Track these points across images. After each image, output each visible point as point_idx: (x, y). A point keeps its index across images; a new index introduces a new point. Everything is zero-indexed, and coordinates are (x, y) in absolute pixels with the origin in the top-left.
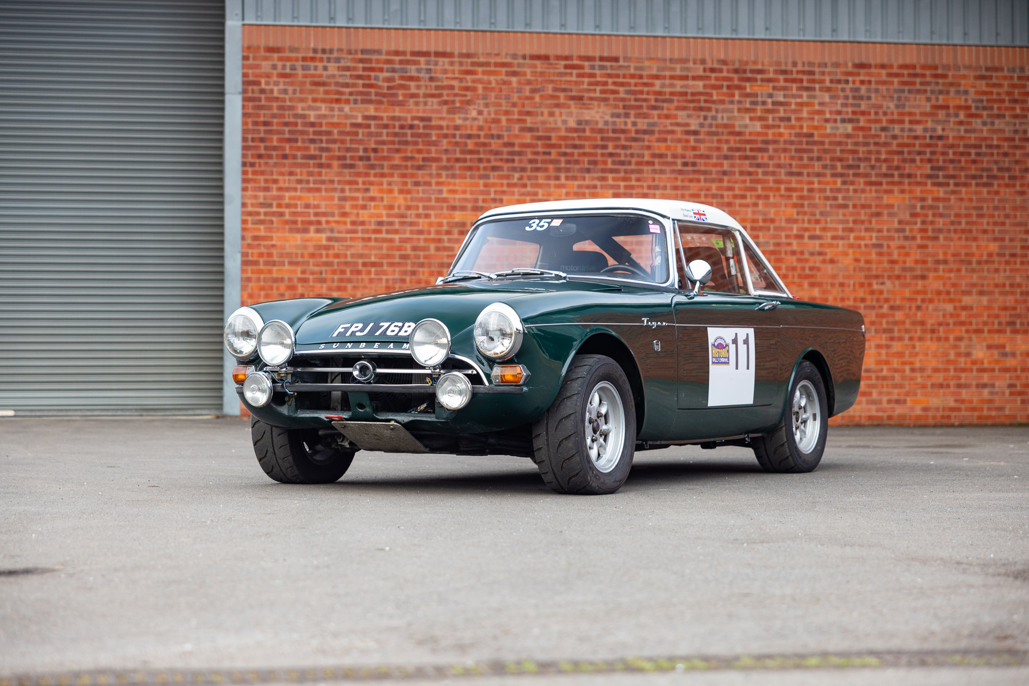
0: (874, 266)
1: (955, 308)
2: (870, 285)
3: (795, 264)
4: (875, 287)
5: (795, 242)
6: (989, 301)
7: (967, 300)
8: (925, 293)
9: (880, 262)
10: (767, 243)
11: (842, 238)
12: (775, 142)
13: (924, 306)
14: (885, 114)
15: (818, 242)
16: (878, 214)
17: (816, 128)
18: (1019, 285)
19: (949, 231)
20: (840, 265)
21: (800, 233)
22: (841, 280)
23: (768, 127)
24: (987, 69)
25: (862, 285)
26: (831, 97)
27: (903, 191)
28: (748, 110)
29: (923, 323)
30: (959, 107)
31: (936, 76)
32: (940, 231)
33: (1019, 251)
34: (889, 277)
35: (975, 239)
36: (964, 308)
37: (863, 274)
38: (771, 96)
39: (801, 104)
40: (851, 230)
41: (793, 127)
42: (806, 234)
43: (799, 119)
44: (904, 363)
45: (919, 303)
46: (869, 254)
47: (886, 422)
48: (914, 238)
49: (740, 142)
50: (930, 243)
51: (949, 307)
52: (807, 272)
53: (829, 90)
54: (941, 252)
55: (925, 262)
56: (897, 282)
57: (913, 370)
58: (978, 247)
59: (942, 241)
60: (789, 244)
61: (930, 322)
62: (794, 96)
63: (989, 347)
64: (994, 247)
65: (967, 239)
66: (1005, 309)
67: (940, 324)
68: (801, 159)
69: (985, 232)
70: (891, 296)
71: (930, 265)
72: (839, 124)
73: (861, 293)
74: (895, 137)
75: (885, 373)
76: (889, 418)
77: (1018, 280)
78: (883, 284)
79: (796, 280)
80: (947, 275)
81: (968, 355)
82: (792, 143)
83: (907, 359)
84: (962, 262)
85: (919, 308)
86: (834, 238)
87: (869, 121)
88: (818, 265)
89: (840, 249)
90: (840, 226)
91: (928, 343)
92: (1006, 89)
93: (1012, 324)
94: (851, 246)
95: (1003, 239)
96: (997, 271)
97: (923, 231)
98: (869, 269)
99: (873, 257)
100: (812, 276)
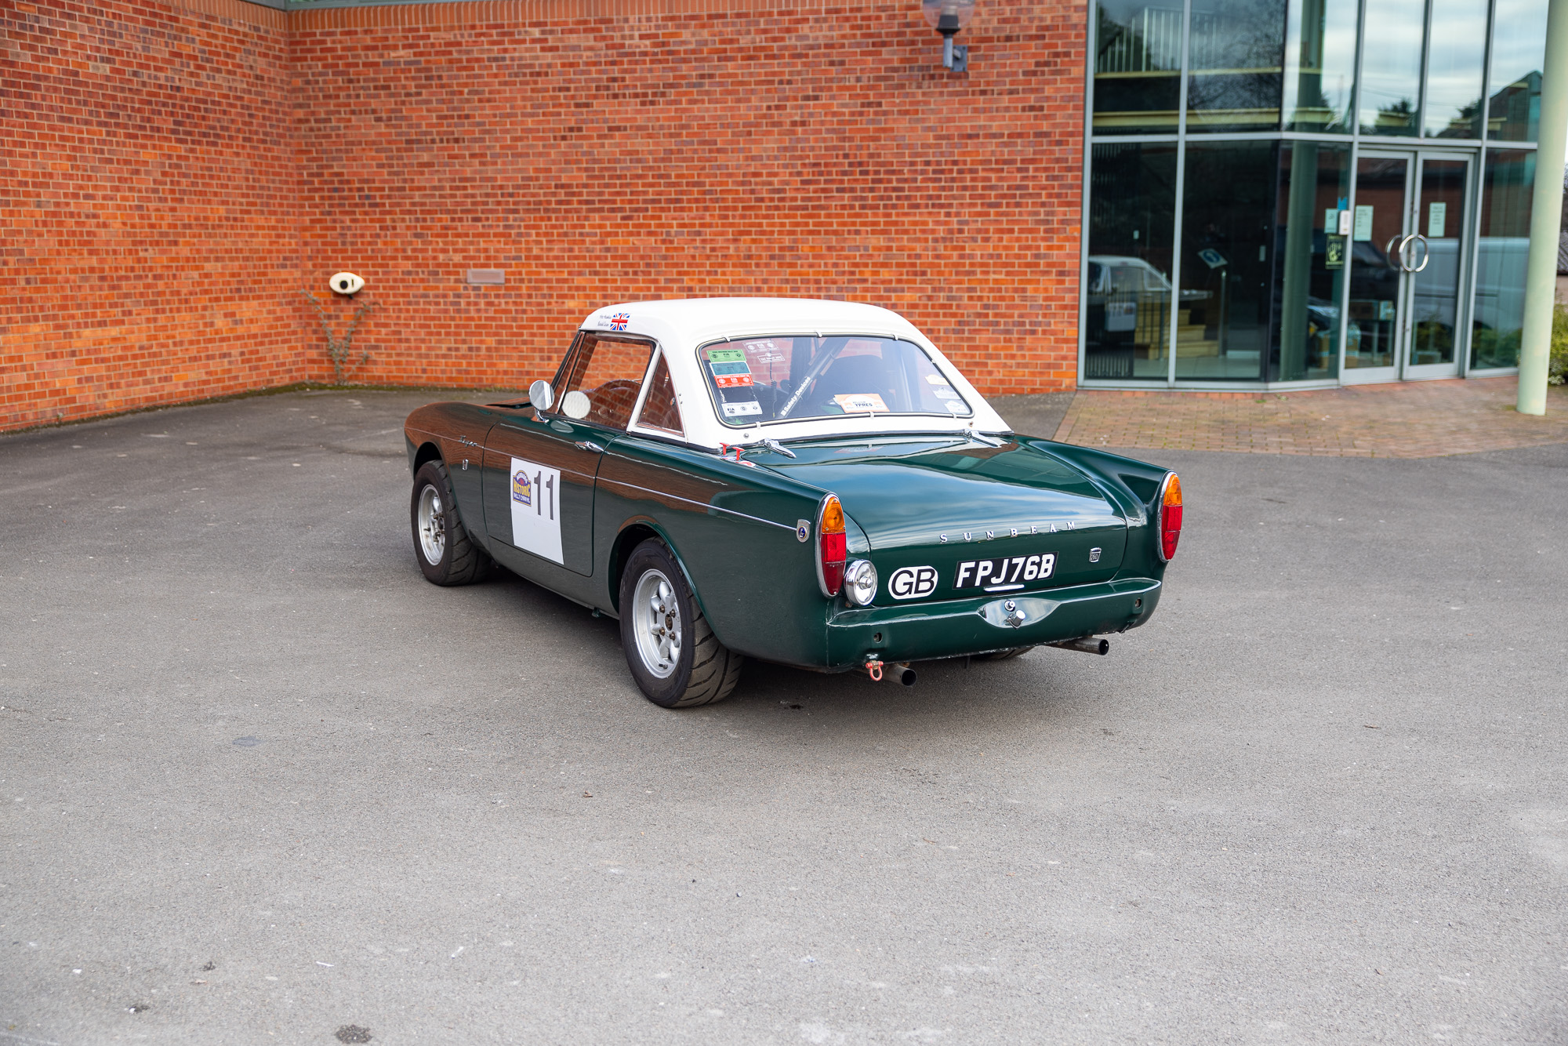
0: (138, 230)
1: (200, 276)
2: (137, 252)
3: (74, 228)
4: (141, 254)
5: (72, 201)
6: (223, 268)
7: (209, 267)
8: (178, 260)
9: (142, 226)
10: (48, 203)
11: (111, 198)
12: (46, 78)
13: (178, 273)
14: (135, 56)
15: (91, 202)
16: (137, 172)
17: (80, 65)
18: (241, 251)
19: (190, 193)
20: (111, 230)
21: (76, 191)
22: (113, 246)
23: (37, 58)
24: (208, 17)
25: (130, 252)
26: (91, 30)
27: (154, 147)
28: (18, 35)
29: (178, 293)
30: (189, 57)
31: (171, 18)
32: (183, 192)
33: (238, 215)
34: (151, 244)
35: (209, 202)
36: (207, 275)
37: (130, 239)
38: (37, 20)
39: (64, 34)
40: (117, 189)
41: (60, 62)
42: (82, 193)
43: (65, 52)
44: (168, 337)
46: (132, 217)
47: (159, 402)
48: (166, 200)
49: (14, 74)
50: (178, 206)
51: (195, 274)
52: (86, 238)
53: (87, 20)
54: (186, 214)
55: (175, 226)
56: (157, 248)
57: (175, 344)
58: (212, 210)
59: (186, 204)
60: (68, 204)
61: (184, 291)
62: (59, 24)
63: (226, 315)
64: (222, 210)
65: (204, 202)
66: (233, 275)
67: (191, 294)
68: (70, 101)
69: (216, 194)
71: (180, 230)
72: (99, 64)
74: (144, 84)
75: (154, 349)
76: (161, 397)
77: (240, 246)
78: (146, 250)
79: (77, 247)
80: (192, 240)
81: (212, 324)
82: (61, 81)
83: (170, 332)
84: (202, 226)
85: (174, 276)
86: (105, 198)
87: (123, 63)
88: (93, 229)
89: (110, 211)
90: (109, 184)
91: (184, 314)
92: (220, 42)
93: (238, 290)
94: (119, 207)
95: (227, 203)
96: (225, 235)
97: (172, 191)
98: (135, 235)
99: (137, 220)
100: (90, 243)
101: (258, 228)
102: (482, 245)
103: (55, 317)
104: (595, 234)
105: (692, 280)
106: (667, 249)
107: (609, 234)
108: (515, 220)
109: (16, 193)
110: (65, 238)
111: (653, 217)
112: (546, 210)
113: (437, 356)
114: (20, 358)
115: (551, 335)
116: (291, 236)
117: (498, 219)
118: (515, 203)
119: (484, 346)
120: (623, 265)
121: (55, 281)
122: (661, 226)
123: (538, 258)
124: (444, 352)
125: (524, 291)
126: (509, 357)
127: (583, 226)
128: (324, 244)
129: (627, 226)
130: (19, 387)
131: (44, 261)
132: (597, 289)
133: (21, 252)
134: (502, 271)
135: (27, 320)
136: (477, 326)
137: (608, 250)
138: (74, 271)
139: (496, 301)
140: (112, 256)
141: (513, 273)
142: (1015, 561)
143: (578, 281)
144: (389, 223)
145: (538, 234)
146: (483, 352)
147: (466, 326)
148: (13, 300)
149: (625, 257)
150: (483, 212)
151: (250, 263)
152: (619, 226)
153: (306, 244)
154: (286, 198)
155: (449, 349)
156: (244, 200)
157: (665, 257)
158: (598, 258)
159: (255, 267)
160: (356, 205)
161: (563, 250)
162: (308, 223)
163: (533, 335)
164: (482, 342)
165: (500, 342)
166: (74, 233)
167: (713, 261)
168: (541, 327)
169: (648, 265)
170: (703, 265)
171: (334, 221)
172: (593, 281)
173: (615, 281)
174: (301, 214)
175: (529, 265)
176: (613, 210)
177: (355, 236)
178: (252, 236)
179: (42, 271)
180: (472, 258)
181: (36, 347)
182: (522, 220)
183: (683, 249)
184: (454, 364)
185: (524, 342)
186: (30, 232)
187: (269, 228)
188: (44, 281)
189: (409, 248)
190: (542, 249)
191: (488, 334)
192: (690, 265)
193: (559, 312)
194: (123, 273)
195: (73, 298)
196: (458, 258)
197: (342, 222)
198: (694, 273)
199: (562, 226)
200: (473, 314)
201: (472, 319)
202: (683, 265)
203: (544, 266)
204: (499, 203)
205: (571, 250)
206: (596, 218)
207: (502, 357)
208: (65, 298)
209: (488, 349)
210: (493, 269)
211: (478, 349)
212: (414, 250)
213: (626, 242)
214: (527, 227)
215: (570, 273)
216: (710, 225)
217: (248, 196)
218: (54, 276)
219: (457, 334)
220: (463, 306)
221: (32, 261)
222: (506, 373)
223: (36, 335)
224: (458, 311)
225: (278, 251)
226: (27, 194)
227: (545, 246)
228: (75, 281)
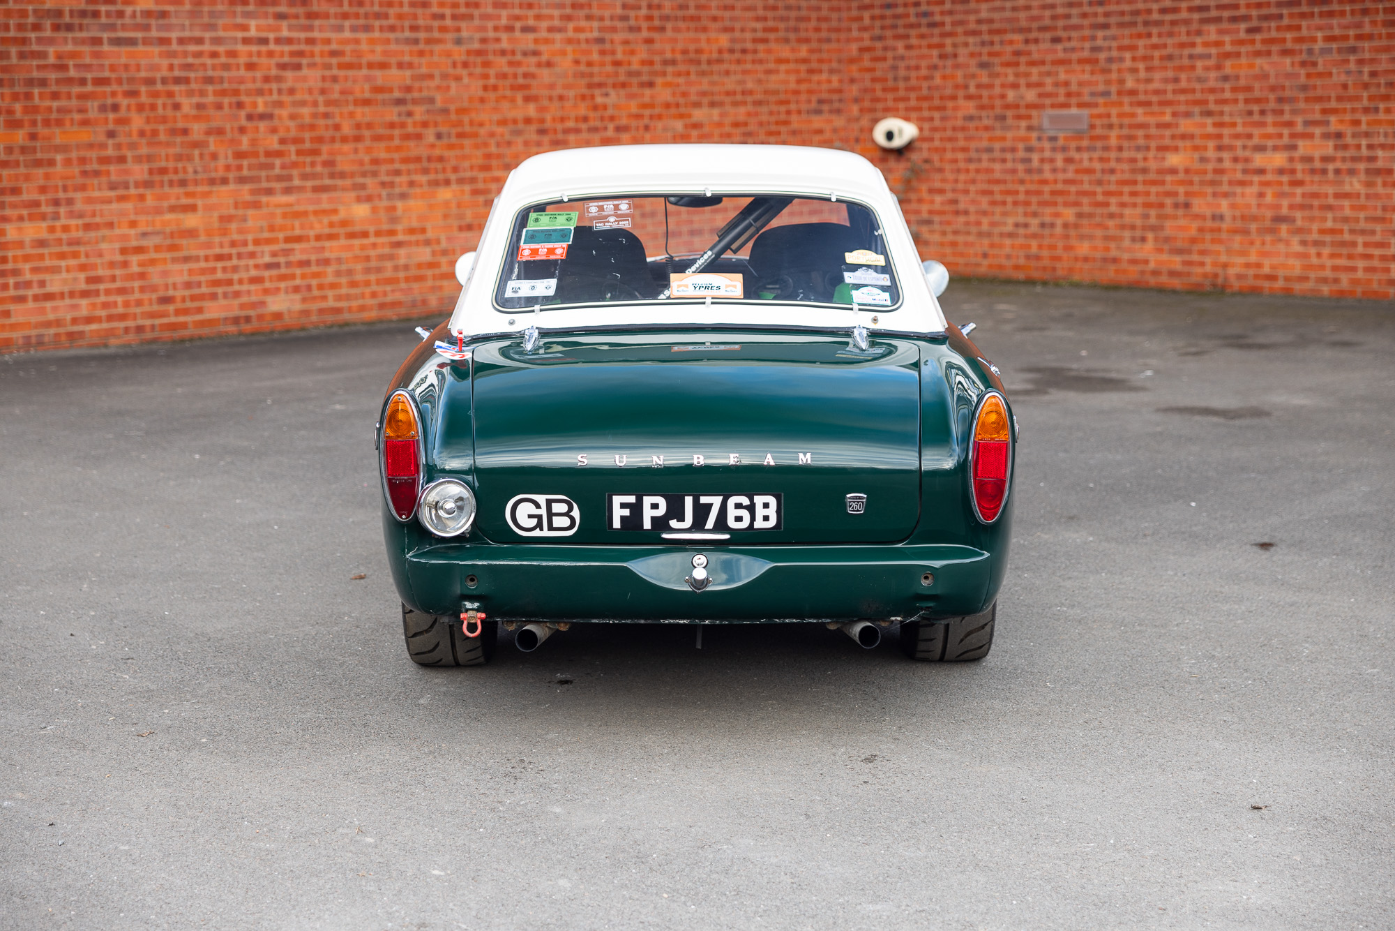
0: (596, 69)
1: (686, 126)
2: (593, 97)
3: (506, 69)
4: (598, 100)
5: (504, 36)
6: (721, 115)
8: (652, 106)
9: (602, 64)
10: (471, 39)
11: (560, 30)
13: (652, 124)
15: (531, 36)
18: (751, 92)
19: (676, 18)
20: (558, 70)
21: (511, 23)
22: (559, 91)
25: (583, 97)
32: (666, 18)
33: (749, 46)
34: (614, 86)
35: (705, 30)
37: (584, 81)
40: (569, 18)
42: (518, 25)
45: (646, 121)
46: (589, 52)
48: (639, 29)
50: (656, 35)
52: (521, 81)
54: (668, 47)
55: (651, 63)
56: (622, 92)
58: (708, 40)
59: (669, 34)
60: (498, 40)
64: (724, 40)
65: (696, 30)
69: (715, 19)
70: (616, 113)
71: (658, 67)
73: (583, 110)
77: (750, 86)
78: (607, 95)
79: (508, 93)
80: (676, 80)
84: (691, 61)
85: (647, 128)
86: (550, 30)
88: (533, 69)
89: (558, 46)
90: (556, 13)
94: (570, 41)
95: (732, 30)
96: (727, 73)
97: (649, 18)
98: (591, 75)
99: (595, 57)
100: (527, 87)
101: (780, 61)
102: (1062, 77)
103: (473, 180)
104: (1209, 56)
105: (1341, 122)
106: (1308, 76)
107: (1227, 55)
108: (1105, 38)
109: (429, 29)
110: (492, 81)
111: (1289, 28)
112: (1146, 23)
113: (1002, 235)
114: (423, 231)
115: (1147, 205)
116: (831, 71)
117: (1083, 39)
118: (1107, 15)
119: (1059, 222)
120: (1247, 101)
121: (475, 135)
122: (1300, 40)
123: (1133, 92)
124: (1009, 228)
125: (1113, 142)
126: (1091, 237)
127: (1193, 45)
128: (874, 80)
129: (1253, 42)
130: (420, 266)
131: (461, 111)
132: (1208, 137)
133: (431, 101)
134: (1085, 112)
135: (435, 183)
136: (1053, 193)
137: (1226, 78)
138: (503, 122)
139: (1076, 156)
140: (556, 104)
141: (1100, 116)
142: (704, 500)
143: (1185, 125)
144: (949, 49)
145: (1134, 59)
146: (1058, 230)
147: (1038, 193)
148: (418, 159)
149: (1249, 89)
150: (1065, 28)
151: (764, 109)
152: (1241, 42)
153: (852, 81)
154: (826, 19)
155: (1017, 225)
156: (759, 25)
157: (1304, 88)
158: (1212, 90)
159: (771, 113)
160: (911, 26)
161: (1166, 81)
162: (855, 53)
163: (1123, 205)
164: (1057, 215)
165: (1080, 215)
166: (504, 76)
167: (1373, 91)
168: (1133, 194)
169: (1280, 100)
170: (1358, 98)
171: (885, 49)
172: (1204, 125)
173: (1234, 125)
174: (848, 40)
175: (1121, 104)
176: (1234, 19)
177: (908, 68)
178: (769, 72)
179: (460, 123)
180: (1049, 95)
181: (446, 216)
182: (1114, 38)
183: (1330, 74)
184: (1022, 247)
185: (1112, 216)
186: (445, 76)
187: (797, 61)
188: (461, 135)
189: (972, 84)
190: (1138, 81)
191: (1066, 204)
192: (1340, 99)
193: (1161, 171)
194: (571, 124)
195: (499, 156)
196: (1031, 96)
197: (895, 49)
198: (1345, 110)
199: (1165, 46)
200: (1048, 175)
201: (1045, 182)
202: (1329, 99)
203: (1140, 104)
204: (1084, 15)
205: (1176, 80)
206: (1212, 32)
207: (1082, 237)
208: (488, 156)
209: (1066, 226)
210: (1074, 111)
211: (1052, 225)
212: (978, 86)
213: (1251, 66)
214: (1120, 48)
215: (1174, 114)
216: (1370, 37)
217: (765, 19)
218: (475, 129)
219: (1027, 203)
220: (1035, 164)
221: (445, 111)
222: (1086, 259)
223: (447, 204)
224: (1029, 171)
225: (810, 92)
226: (443, 29)
227: (1142, 74)
228: (502, 135)
